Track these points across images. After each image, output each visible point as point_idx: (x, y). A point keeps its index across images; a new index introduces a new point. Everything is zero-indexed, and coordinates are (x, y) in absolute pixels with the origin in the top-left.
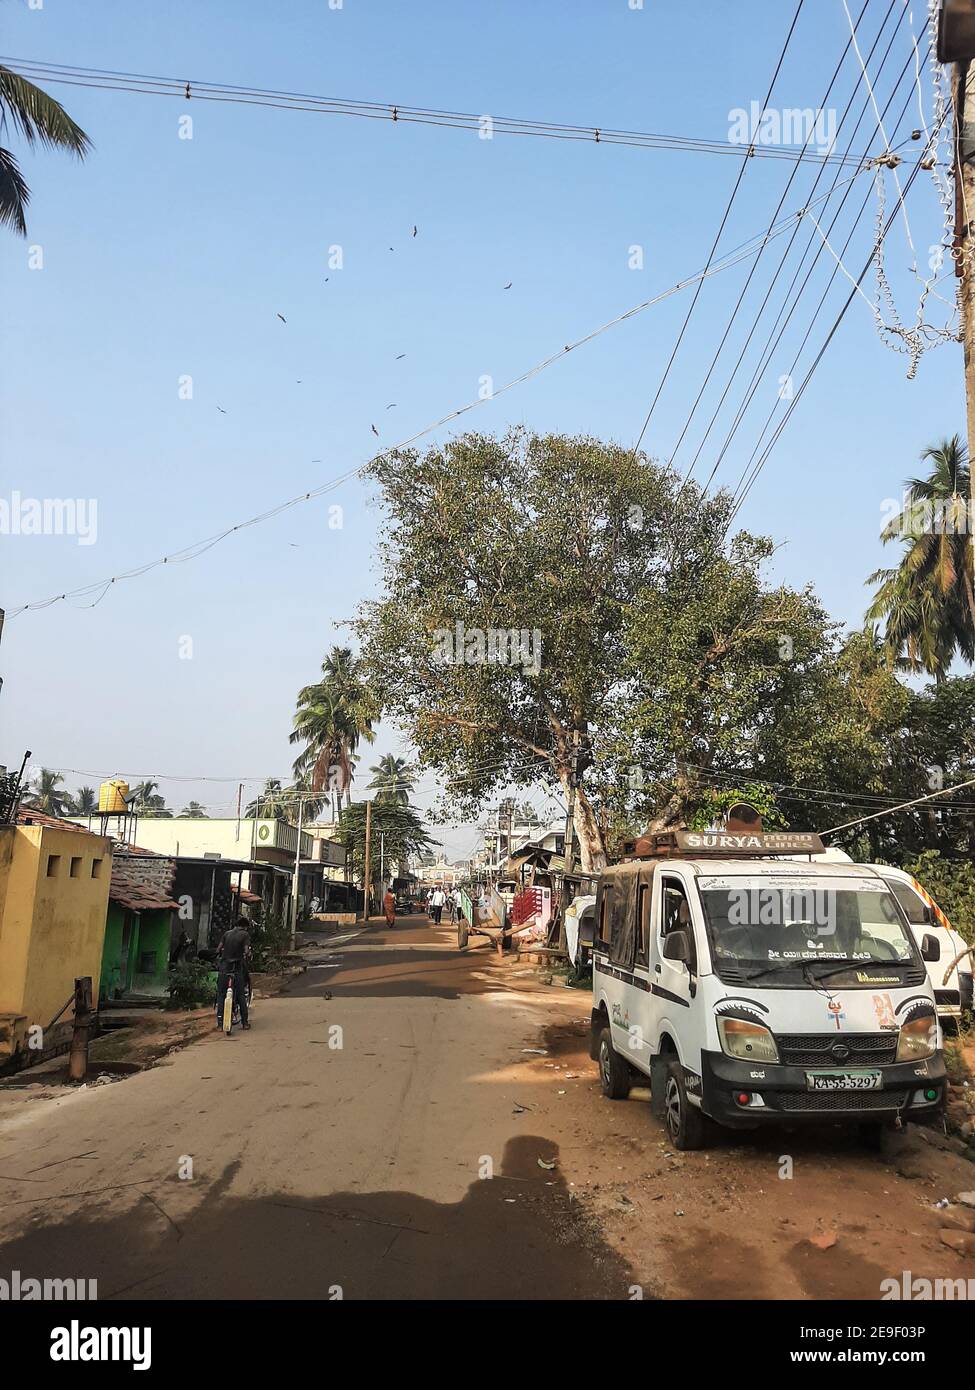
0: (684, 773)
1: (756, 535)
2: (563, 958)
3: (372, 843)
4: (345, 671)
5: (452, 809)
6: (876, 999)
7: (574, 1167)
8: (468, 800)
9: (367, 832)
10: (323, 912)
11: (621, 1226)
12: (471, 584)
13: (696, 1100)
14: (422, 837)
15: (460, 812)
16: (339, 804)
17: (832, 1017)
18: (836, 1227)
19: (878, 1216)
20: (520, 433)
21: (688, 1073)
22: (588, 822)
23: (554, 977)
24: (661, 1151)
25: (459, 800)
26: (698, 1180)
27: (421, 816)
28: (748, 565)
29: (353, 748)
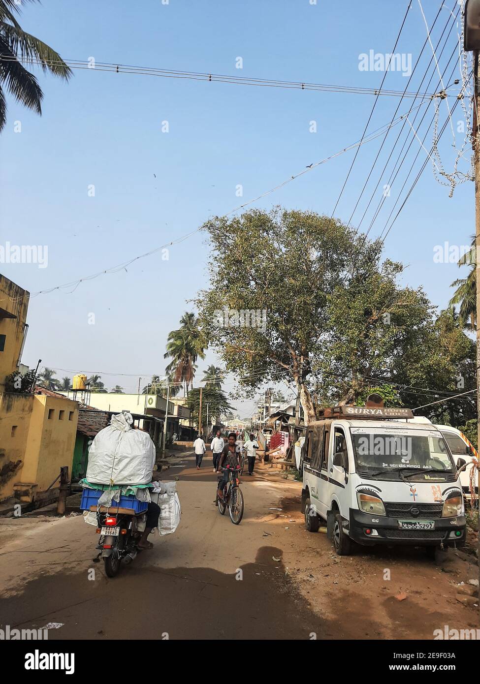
0: (356, 378)
1: (394, 261)
2: (293, 466)
3: (203, 408)
4: (191, 324)
5: (242, 392)
6: (433, 487)
7: (290, 561)
8: (249, 388)
9: (200, 402)
10: (178, 440)
11: (308, 587)
12: (253, 283)
13: (346, 531)
14: (227, 406)
15: (245, 394)
16: (187, 388)
17: (412, 495)
18: (408, 591)
19: (428, 588)
20: (278, 209)
21: (344, 519)
22: (308, 401)
23: (288, 475)
24: (331, 555)
25: (245, 388)
26: (346, 569)
27: (226, 395)
28: (390, 276)
29: (194, 362)
